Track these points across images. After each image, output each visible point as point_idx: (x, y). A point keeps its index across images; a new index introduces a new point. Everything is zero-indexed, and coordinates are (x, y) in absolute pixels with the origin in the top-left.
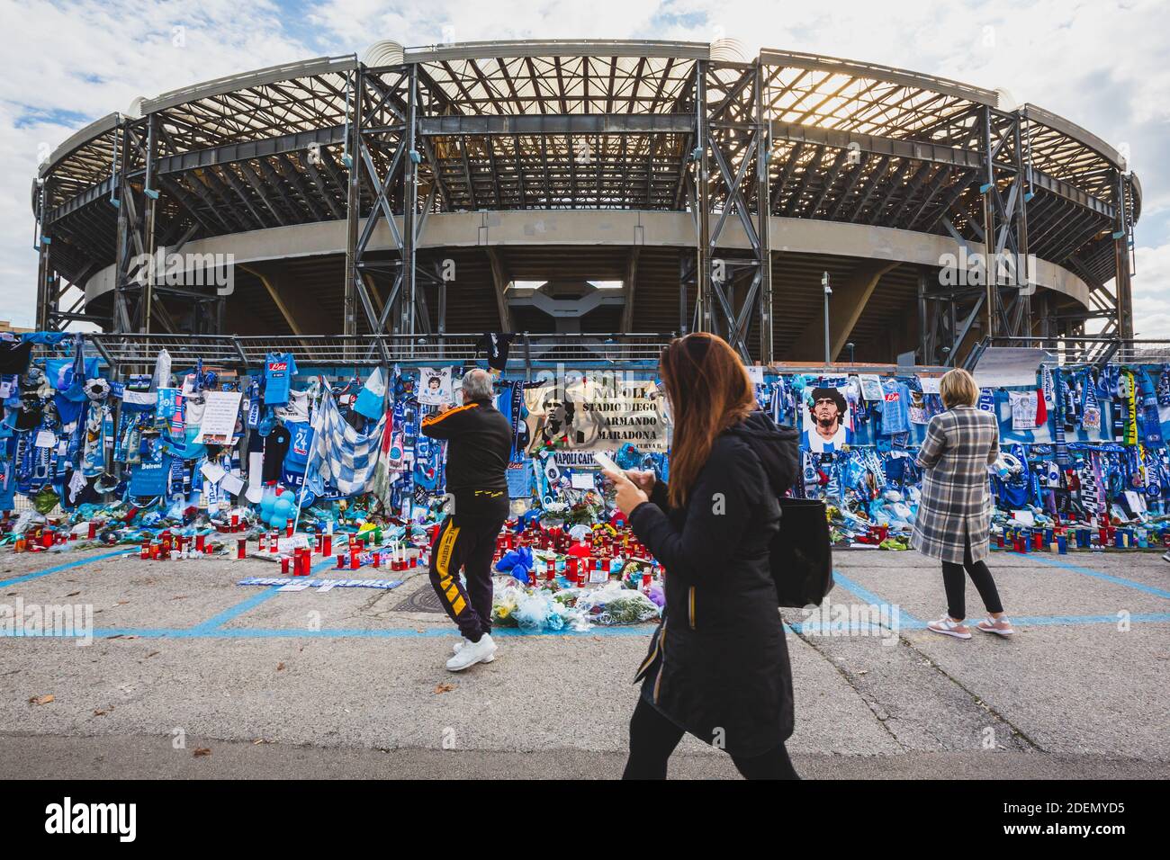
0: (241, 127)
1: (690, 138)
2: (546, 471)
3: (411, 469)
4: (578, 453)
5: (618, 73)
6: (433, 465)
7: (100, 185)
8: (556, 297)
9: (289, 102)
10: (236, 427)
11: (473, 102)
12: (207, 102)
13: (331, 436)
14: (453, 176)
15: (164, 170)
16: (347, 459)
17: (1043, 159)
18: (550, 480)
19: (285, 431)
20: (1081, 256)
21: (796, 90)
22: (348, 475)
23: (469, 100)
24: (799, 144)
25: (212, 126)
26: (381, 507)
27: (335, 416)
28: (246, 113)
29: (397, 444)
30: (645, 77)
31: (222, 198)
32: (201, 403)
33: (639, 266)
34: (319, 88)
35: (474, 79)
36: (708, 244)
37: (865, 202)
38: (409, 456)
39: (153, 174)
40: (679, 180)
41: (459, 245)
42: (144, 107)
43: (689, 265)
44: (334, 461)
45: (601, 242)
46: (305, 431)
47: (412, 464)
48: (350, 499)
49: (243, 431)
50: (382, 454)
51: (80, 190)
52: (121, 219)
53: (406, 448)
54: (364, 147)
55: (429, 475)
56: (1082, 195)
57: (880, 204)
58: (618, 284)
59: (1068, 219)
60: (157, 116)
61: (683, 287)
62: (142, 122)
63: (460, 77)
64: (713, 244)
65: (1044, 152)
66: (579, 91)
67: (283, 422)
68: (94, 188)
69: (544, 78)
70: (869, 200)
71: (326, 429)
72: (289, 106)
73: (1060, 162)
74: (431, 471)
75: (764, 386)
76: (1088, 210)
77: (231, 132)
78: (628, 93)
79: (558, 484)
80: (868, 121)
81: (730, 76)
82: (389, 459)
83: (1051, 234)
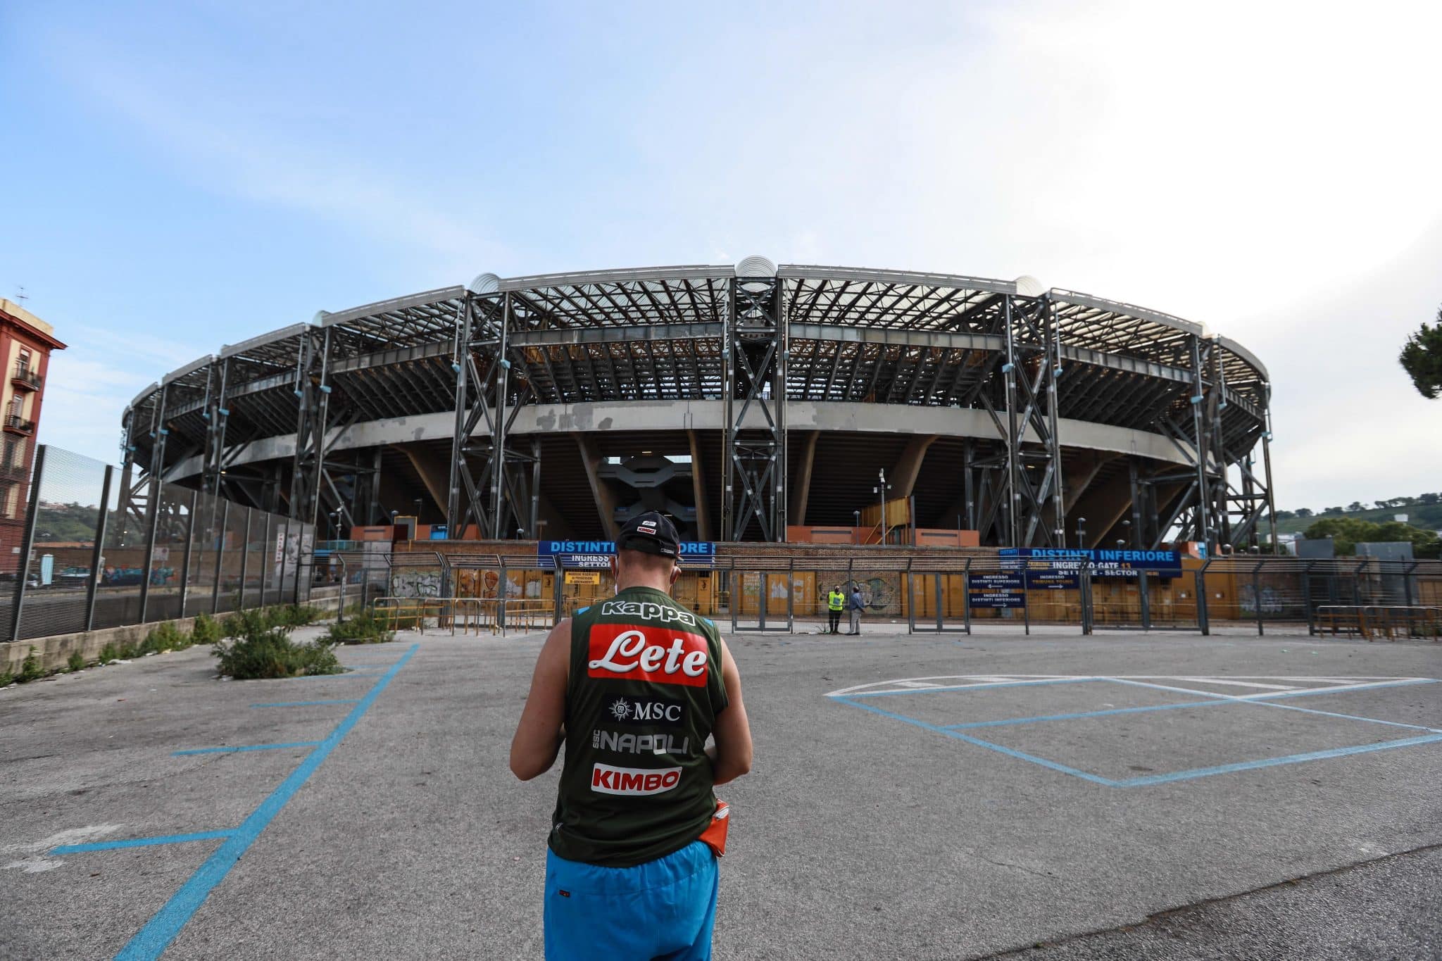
39: (328, 374)
42: (327, 318)
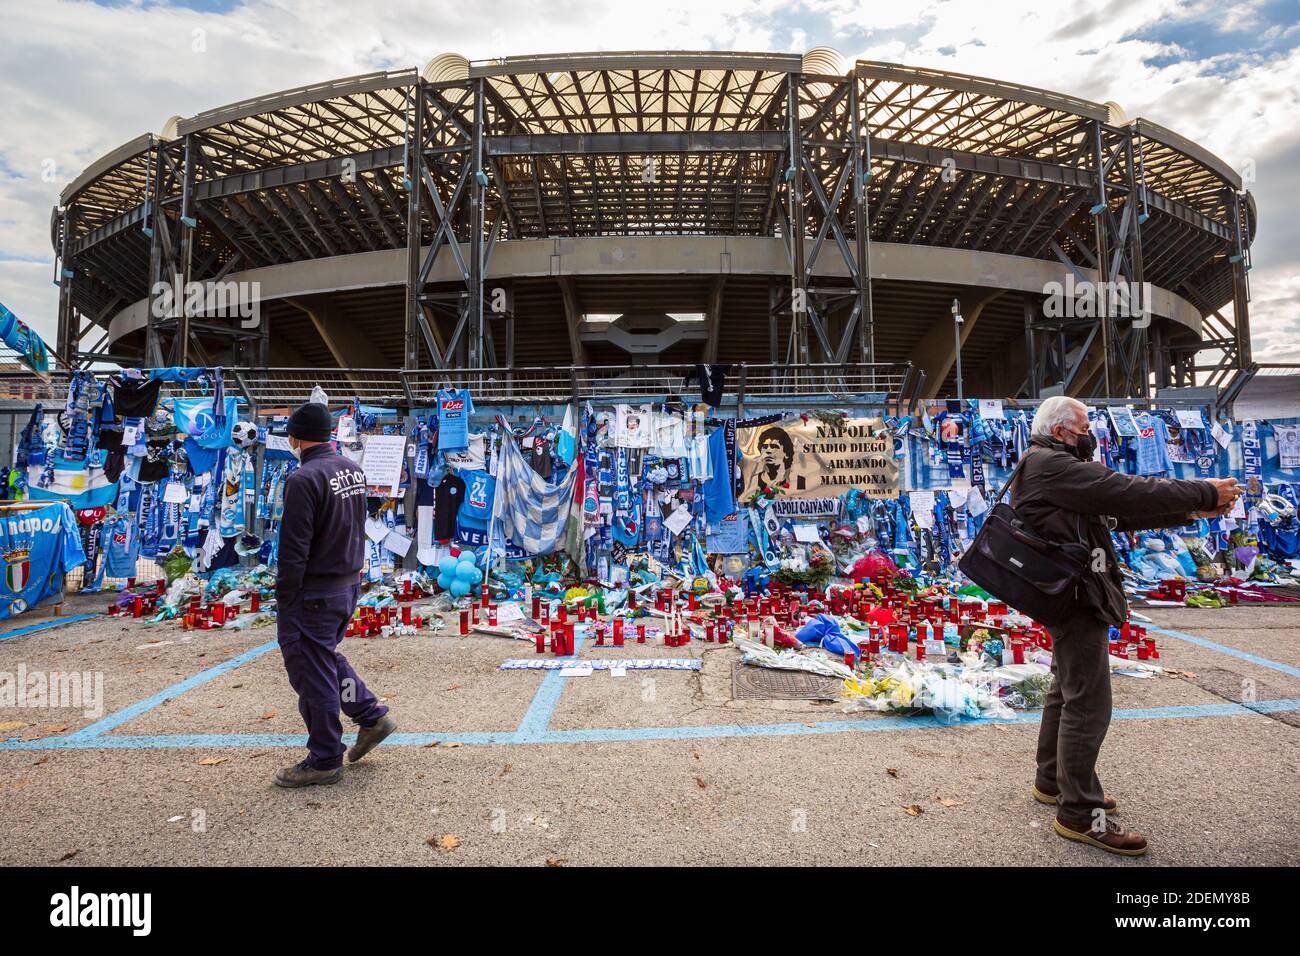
0: (288, 149)
1: (782, 157)
2: (766, 522)
3: (609, 522)
4: (799, 501)
5: (701, 87)
6: (635, 518)
7: (130, 213)
8: (634, 332)
9: (341, 121)
10: (402, 477)
11: (541, 121)
12: (250, 121)
13: (515, 486)
14: (521, 200)
15: (203, 195)
16: (536, 512)
17: (1153, 178)
18: (771, 533)
19: (458, 481)
20: (1194, 281)
21: (893, 105)
22: (534, 531)
23: (537, 117)
24: (898, 163)
25: (255, 148)
26: (575, 567)
27: (518, 463)
28: (293, 134)
29: (591, 494)
30: (731, 92)
31: (268, 226)
32: (358, 449)
33: (725, 296)
34: (374, 105)
35: (544, 95)
36: (803, 271)
37: (967, 225)
38: (606, 507)
39: (191, 201)
40: (769, 202)
41: (529, 275)
42: (180, 127)
43: (779, 295)
44: (519, 516)
45: (684, 271)
46: (484, 480)
47: (610, 517)
48: (539, 559)
49: (408, 481)
50: (575, 506)
51: (106, 220)
52: (154, 250)
53: (601, 498)
54: (425, 169)
55: (629, 530)
56: (1197, 216)
57: (984, 228)
58: (699, 317)
59: (1182, 242)
60: (195, 136)
61: (773, 319)
62: (178, 144)
63: (529, 93)
64: (808, 271)
65: (1154, 170)
66: (658, 108)
67: (455, 470)
68: (122, 216)
69: (622, 93)
70: (972, 223)
71: (508, 477)
72: (340, 125)
73: (1172, 181)
74: (632, 525)
75: (1004, 422)
76: (1203, 233)
77: (275, 155)
78: (711, 109)
79: (779, 537)
80: (968, 138)
81: (823, 90)
82: (584, 511)
83: (1164, 258)
